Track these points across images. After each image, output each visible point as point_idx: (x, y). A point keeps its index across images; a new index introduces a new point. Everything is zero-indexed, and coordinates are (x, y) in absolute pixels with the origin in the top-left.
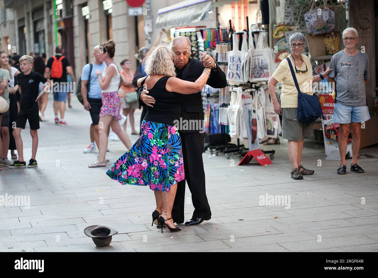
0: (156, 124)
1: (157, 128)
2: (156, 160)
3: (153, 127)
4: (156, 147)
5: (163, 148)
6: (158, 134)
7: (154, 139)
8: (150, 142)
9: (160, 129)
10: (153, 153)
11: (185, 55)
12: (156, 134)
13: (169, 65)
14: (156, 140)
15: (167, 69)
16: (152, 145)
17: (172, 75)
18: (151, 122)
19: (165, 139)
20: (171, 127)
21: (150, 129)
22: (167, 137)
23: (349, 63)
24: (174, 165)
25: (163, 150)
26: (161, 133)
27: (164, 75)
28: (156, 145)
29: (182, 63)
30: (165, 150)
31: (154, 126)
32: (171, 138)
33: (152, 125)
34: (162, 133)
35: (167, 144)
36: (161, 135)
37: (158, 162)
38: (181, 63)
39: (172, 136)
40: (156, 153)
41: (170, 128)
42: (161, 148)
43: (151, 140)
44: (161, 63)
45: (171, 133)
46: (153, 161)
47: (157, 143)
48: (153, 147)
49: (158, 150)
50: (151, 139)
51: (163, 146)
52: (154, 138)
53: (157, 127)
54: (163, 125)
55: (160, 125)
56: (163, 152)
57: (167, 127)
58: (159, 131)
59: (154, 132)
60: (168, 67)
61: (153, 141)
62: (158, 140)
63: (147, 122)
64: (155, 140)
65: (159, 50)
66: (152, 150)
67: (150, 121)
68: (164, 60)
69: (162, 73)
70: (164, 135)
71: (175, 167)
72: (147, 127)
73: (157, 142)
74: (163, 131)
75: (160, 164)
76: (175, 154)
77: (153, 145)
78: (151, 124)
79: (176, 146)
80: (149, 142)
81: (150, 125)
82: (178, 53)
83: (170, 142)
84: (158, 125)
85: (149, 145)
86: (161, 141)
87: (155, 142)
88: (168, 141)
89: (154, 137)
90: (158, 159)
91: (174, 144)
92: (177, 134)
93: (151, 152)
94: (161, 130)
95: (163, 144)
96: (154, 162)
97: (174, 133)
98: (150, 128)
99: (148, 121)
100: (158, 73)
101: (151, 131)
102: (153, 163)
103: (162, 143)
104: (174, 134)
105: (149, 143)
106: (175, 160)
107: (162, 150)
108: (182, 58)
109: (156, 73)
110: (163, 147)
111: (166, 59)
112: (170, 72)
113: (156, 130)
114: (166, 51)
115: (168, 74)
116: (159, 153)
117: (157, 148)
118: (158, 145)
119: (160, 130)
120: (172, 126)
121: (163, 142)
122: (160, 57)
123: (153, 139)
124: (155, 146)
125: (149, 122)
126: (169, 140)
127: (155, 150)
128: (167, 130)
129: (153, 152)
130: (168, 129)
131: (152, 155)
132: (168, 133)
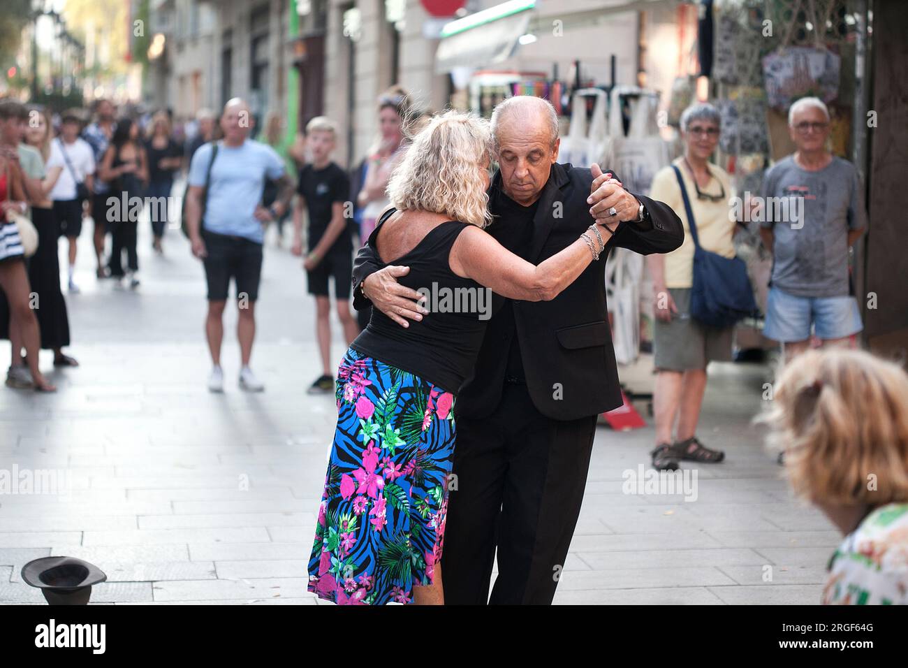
0: (391, 373)
1: (393, 385)
2: (366, 495)
3: (379, 379)
4: (377, 449)
5: (396, 457)
6: (390, 408)
7: (374, 423)
8: (360, 427)
9: (402, 390)
10: (364, 469)
11: (535, 164)
12: (387, 405)
13: (469, 184)
14: (381, 425)
15: (458, 194)
16: (366, 439)
17: (470, 217)
18: (374, 363)
19: (413, 428)
20: (439, 394)
21: (367, 386)
22: (421, 423)
23: (802, 189)
24: (427, 523)
25: (396, 464)
26: (403, 404)
27: (444, 212)
28: (378, 444)
29: (524, 187)
30: (400, 466)
31: (386, 377)
32: (431, 429)
33: (378, 374)
34: (406, 406)
35: (415, 447)
36: (404, 412)
37: (370, 501)
38: (518, 187)
39: (436, 423)
40: (372, 468)
41: (435, 396)
42: (390, 455)
43: (363, 422)
44: (443, 169)
45: (434, 412)
46: (355, 495)
47: (380, 437)
48: (366, 448)
49: (381, 461)
50: (366, 420)
51: (398, 450)
52: (374, 418)
53: (393, 383)
54: (415, 382)
55: (407, 379)
56: (393, 470)
57: (427, 391)
58: (397, 398)
59: (379, 396)
60: (462, 189)
61: (371, 429)
62: (389, 427)
63: (362, 359)
64: (377, 427)
65: (443, 127)
66: (362, 458)
67: (375, 360)
68: (453, 164)
69: (440, 206)
70: (411, 414)
71: (428, 530)
72: (358, 375)
73: (381, 434)
74: (411, 401)
75: (372, 512)
76: (434, 485)
77: (369, 442)
78: (376, 369)
79: (440, 460)
80: (356, 427)
81: (368, 373)
82: (509, 156)
83: (426, 442)
84: (399, 378)
85: (354, 438)
86: (398, 431)
87: (375, 433)
88: (421, 439)
89: (376, 415)
90: (372, 493)
91: (435, 450)
92: (450, 421)
93: (355, 462)
94: (407, 396)
95: (400, 443)
96: (357, 501)
97: (443, 414)
98: (369, 383)
99: (366, 356)
100: (425, 205)
101: (370, 393)
102: (351, 500)
103: (398, 439)
104: (443, 418)
105: (352, 432)
106: (431, 506)
107: (392, 465)
108: (523, 173)
109: (420, 204)
110: (396, 454)
111: (459, 162)
112: (465, 207)
113: (390, 394)
114: (464, 134)
115: (458, 213)
116: (381, 474)
117: (379, 454)
118: (384, 445)
119: (403, 395)
120: (442, 391)
121: (402, 438)
122: (442, 152)
123: (370, 420)
124: (374, 446)
125: (369, 360)
126: (423, 434)
127: (369, 461)
128: (426, 400)
129: (363, 463)
130: (430, 398)
131: (359, 474)
132: (427, 412)
